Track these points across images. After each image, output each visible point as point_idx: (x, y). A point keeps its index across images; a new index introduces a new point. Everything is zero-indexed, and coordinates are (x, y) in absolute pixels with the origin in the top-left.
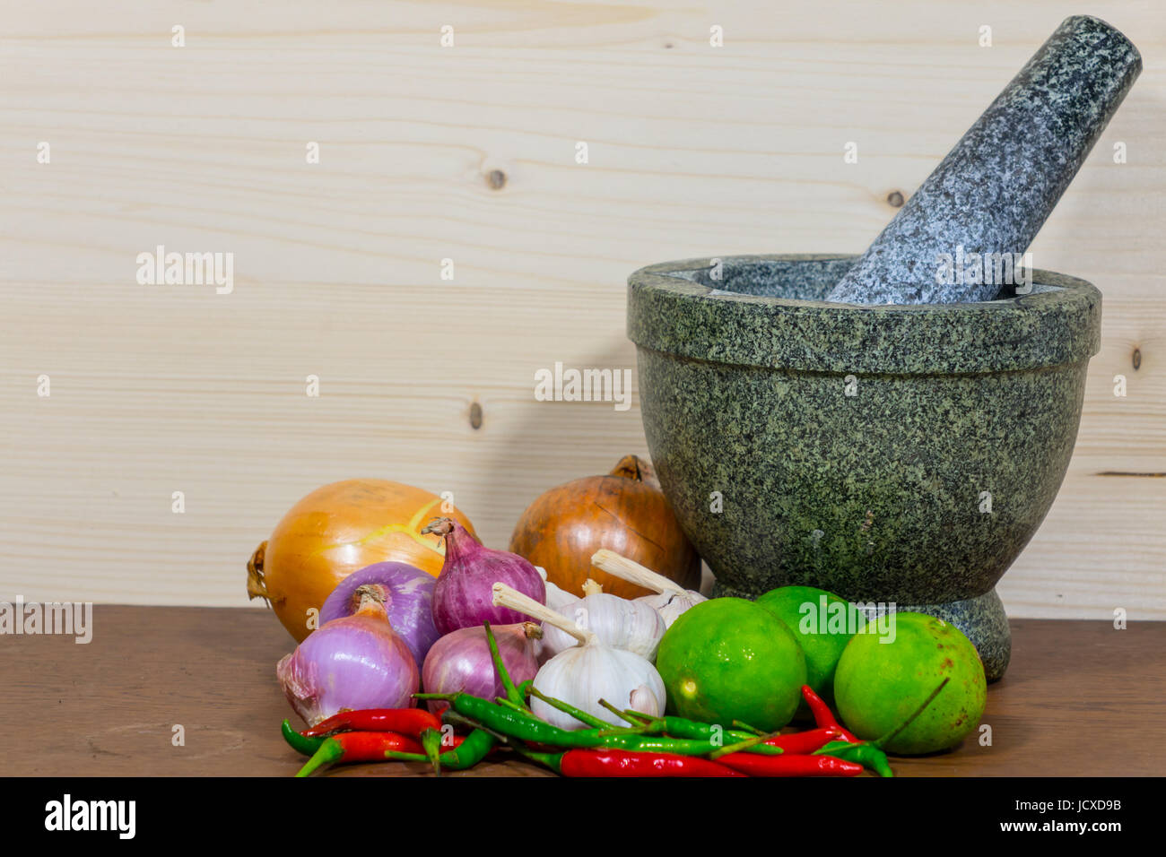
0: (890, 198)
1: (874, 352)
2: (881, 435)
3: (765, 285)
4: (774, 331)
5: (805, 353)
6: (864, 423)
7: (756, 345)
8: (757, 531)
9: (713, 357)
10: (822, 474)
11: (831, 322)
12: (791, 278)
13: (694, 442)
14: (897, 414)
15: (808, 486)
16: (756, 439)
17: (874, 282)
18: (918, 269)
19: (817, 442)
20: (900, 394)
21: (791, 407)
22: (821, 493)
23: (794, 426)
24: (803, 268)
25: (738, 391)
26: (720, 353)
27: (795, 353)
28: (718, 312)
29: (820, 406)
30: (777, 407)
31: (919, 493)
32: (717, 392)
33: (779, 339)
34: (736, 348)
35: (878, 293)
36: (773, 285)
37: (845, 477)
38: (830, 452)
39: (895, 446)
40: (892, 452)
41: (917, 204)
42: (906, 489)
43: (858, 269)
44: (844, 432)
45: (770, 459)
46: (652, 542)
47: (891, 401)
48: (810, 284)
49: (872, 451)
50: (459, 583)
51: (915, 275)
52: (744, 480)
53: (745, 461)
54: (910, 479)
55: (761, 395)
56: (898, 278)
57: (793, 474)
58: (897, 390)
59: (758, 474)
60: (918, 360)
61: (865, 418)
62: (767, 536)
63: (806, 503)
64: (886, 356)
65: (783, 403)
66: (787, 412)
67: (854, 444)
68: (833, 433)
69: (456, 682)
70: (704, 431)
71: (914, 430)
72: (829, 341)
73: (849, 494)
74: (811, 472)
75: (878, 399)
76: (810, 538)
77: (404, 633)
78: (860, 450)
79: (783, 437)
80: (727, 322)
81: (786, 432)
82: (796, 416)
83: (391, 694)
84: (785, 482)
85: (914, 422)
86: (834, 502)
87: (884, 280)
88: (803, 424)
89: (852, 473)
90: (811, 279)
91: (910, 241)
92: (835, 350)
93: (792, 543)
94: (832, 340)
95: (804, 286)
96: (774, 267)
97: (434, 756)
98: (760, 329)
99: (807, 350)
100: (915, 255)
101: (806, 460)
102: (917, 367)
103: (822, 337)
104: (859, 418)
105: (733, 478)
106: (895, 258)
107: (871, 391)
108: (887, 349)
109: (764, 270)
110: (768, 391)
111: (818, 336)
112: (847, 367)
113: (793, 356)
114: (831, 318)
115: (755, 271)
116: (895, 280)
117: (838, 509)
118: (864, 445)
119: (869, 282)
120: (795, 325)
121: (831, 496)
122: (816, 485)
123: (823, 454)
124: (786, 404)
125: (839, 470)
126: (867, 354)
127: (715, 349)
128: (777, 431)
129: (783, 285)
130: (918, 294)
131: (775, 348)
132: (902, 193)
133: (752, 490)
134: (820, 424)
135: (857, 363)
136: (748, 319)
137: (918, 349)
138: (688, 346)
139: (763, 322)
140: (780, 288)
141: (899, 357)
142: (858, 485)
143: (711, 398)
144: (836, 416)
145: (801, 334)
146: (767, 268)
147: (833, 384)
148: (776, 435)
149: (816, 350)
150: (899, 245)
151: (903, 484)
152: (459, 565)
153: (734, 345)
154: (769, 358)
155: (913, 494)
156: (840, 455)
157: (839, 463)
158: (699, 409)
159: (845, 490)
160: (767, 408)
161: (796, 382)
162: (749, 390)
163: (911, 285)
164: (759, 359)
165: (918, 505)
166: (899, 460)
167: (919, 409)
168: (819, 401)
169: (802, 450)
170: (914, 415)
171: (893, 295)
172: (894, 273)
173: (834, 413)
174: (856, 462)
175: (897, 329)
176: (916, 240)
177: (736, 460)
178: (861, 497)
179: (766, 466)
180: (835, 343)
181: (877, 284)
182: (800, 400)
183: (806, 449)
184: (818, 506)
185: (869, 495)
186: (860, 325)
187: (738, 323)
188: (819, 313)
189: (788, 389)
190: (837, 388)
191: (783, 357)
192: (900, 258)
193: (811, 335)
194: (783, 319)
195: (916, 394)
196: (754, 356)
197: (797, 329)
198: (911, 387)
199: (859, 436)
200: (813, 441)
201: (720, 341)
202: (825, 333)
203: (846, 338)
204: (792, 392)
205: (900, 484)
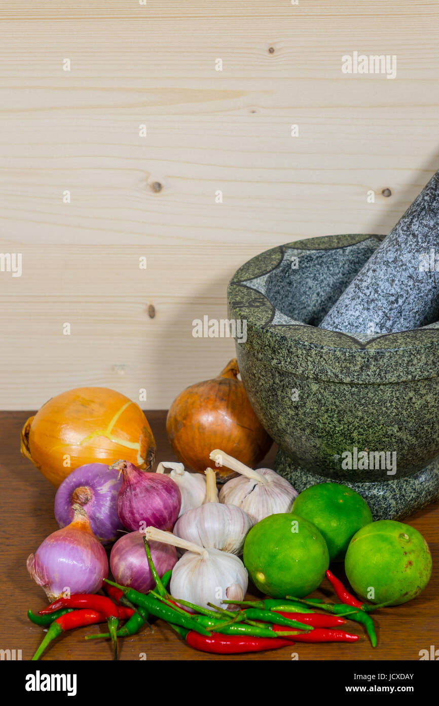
0: (383, 192)
1: (368, 373)
2: (372, 413)
3: (310, 267)
4: (309, 358)
5: (327, 372)
6: (362, 407)
7: (299, 364)
8: (303, 450)
9: (274, 365)
10: (338, 431)
11: (342, 357)
12: (325, 260)
13: (266, 401)
14: (382, 402)
15: (331, 435)
16: (300, 410)
17: (371, 293)
18: (396, 285)
19: (335, 416)
20: (383, 392)
21: (320, 396)
22: (338, 439)
23: (321, 406)
24: (331, 254)
25: (289, 384)
26: (278, 364)
27: (322, 371)
28: (277, 342)
29: (337, 398)
30: (312, 396)
31: (395, 439)
32: (277, 381)
33: (312, 363)
34: (287, 363)
35: (373, 300)
36: (315, 265)
37: (352, 433)
38: (343, 420)
39: (380, 418)
40: (379, 421)
41: (396, 239)
42: (387, 438)
43: (361, 280)
44: (351, 411)
45: (308, 420)
46: (246, 428)
47: (378, 396)
48: (336, 262)
49: (367, 420)
50: (130, 502)
51: (394, 289)
52: (294, 427)
53: (294, 419)
54: (390, 433)
55: (303, 388)
56: (385, 291)
57: (322, 429)
58: (382, 390)
59: (302, 426)
60: (394, 376)
61: (363, 405)
62: (308, 453)
63: (329, 443)
64: (375, 375)
65: (315, 394)
66: (318, 399)
67: (357, 417)
68: (345, 411)
69: (128, 575)
70: (271, 397)
71: (392, 409)
72: (341, 367)
73: (354, 440)
74: (332, 429)
75: (370, 395)
76: (333, 457)
77: (102, 518)
78: (360, 420)
79: (316, 411)
80: (282, 349)
81: (317, 409)
82: (323, 401)
83: (91, 582)
84: (317, 432)
85: (391, 406)
86: (346, 444)
87: (376, 291)
88: (327, 406)
89: (356, 431)
90: (336, 259)
91: (392, 266)
92: (345, 371)
93: (323, 458)
94: (343, 366)
95: (333, 263)
96: (315, 255)
97: (113, 637)
98: (301, 356)
99: (329, 371)
100: (394, 276)
101: (329, 424)
102: (394, 379)
103: (337, 364)
104: (360, 405)
105: (288, 425)
106: (382, 277)
107: (366, 391)
108: (375, 371)
109: (309, 258)
110: (307, 387)
111: (335, 364)
112: (352, 381)
113: (320, 373)
114: (342, 354)
115: (304, 260)
116: (383, 292)
117: (348, 447)
118: (363, 418)
119: (368, 292)
120: (321, 357)
121: (344, 441)
122: (335, 436)
123: (339, 421)
124: (317, 394)
125: (348, 430)
126: (363, 374)
127: (275, 361)
128: (312, 407)
129: (320, 265)
130: (397, 301)
131: (310, 367)
132: (391, 190)
133: (299, 432)
134: (337, 406)
135: (358, 379)
136: (294, 350)
137: (394, 370)
138: (260, 354)
139: (302, 352)
140: (319, 266)
141: (382, 375)
142: (359, 437)
143: (274, 383)
144: (346, 403)
145: (324, 362)
146: (311, 257)
147: (344, 387)
148: (312, 409)
149: (334, 371)
150: (385, 268)
151: (385, 435)
152: (130, 489)
153: (286, 362)
154: (307, 372)
155: (391, 439)
156: (349, 422)
157: (348, 426)
158: (268, 386)
159: (352, 439)
160: (306, 395)
161: (322, 384)
162: (296, 384)
163: (392, 295)
164: (301, 372)
165: (395, 444)
166: (383, 425)
167: (395, 399)
168: (336, 395)
169: (327, 418)
170: (392, 402)
171: (382, 302)
172: (382, 288)
173: (345, 402)
174: (358, 426)
175: (381, 360)
176: (395, 265)
177: (289, 416)
178: (361, 442)
179: (306, 423)
180: (344, 367)
181: (372, 294)
182: (325, 394)
183: (329, 418)
184: (336, 445)
185: (366, 441)
186: (360, 359)
187: (288, 351)
188: (335, 351)
189: (318, 387)
190: (346, 389)
191: (314, 373)
192: (386, 277)
193: (331, 362)
194: (314, 353)
195: (393, 391)
196: (298, 370)
197: (322, 359)
198: (390, 388)
199: (360, 414)
200: (333, 415)
201: (278, 357)
202: (339, 362)
203: (351, 365)
204: (320, 389)
205: (384, 436)
